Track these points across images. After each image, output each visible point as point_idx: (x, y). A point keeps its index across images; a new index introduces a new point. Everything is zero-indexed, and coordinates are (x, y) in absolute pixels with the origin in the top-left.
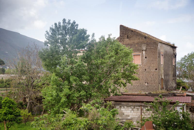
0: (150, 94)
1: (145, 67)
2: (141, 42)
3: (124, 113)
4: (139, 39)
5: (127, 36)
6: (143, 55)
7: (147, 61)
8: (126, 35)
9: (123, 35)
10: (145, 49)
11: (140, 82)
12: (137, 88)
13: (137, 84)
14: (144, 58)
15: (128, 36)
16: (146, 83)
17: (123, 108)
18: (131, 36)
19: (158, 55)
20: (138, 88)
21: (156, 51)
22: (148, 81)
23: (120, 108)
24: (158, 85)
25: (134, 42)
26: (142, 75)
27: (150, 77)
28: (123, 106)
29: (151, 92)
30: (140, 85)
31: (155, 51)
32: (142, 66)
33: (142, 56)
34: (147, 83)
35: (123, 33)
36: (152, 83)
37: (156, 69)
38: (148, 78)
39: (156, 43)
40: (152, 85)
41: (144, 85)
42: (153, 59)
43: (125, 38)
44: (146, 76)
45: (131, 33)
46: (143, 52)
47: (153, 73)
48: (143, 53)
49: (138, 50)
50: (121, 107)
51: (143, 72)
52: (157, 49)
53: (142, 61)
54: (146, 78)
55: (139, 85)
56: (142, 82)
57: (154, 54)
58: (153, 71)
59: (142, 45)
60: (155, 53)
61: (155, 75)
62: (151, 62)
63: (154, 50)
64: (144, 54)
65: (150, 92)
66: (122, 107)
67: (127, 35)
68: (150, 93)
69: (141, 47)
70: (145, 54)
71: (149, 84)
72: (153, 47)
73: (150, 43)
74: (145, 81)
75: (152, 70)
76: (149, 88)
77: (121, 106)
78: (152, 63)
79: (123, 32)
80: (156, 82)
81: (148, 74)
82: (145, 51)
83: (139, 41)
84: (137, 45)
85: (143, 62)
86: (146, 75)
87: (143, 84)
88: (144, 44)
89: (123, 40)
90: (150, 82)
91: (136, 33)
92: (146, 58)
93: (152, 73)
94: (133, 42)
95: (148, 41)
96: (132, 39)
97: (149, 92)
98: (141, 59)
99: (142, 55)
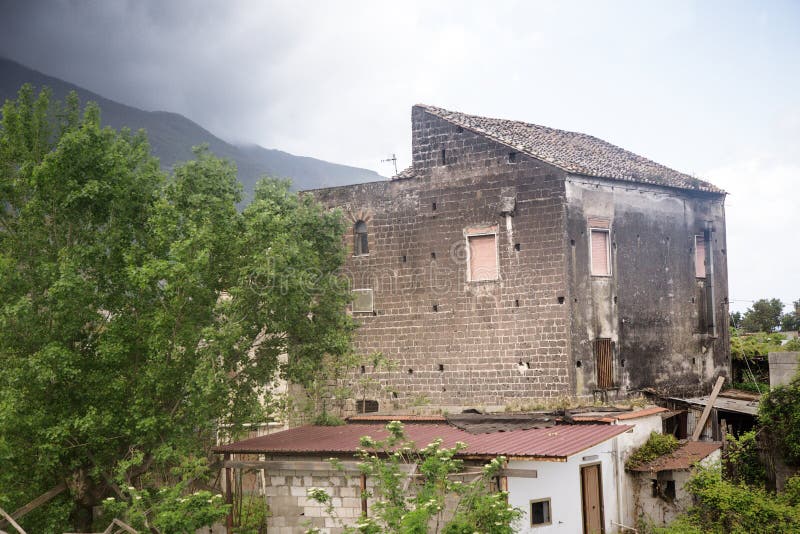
0: (470, 416)
1: (516, 291)
2: (496, 178)
3: (302, 508)
4: (488, 163)
5: (441, 155)
6: (505, 236)
7: (521, 261)
8: (435, 147)
9: (424, 150)
10: (509, 207)
11: (498, 360)
12: (486, 387)
13: (488, 367)
14: (510, 248)
15: (444, 152)
16: (521, 364)
17: (299, 484)
18: (455, 150)
19: (565, 234)
20: (492, 388)
21: (559, 215)
22: (528, 353)
23: (287, 488)
24: (574, 374)
25: (468, 180)
26: (504, 326)
27: (538, 337)
28: (298, 477)
29: (479, 408)
30: (499, 373)
31: (554, 216)
32: (502, 285)
33: (503, 241)
34: (528, 364)
35: (426, 142)
36: (547, 365)
37: (561, 300)
38: (528, 338)
39: (554, 177)
40: (546, 373)
41: (513, 373)
42: (546, 252)
43: (433, 163)
44: (519, 332)
45: (456, 138)
46: (505, 223)
47: (549, 315)
48: (504, 229)
49: (486, 213)
50: (289, 480)
51: (506, 312)
52: (560, 208)
53: (502, 263)
54: (521, 339)
55: (492, 374)
56: (506, 360)
57: (549, 231)
58: (548, 308)
59: (498, 191)
60: (552, 223)
61: (555, 325)
62: (539, 266)
63: (549, 210)
64: (511, 233)
65: (472, 408)
66: (296, 481)
67: (439, 150)
68: (474, 411)
69: (497, 199)
70: (513, 229)
71: (534, 366)
72: (543, 196)
73: (533, 179)
74: (518, 353)
75: (544, 302)
76: (535, 387)
77: (291, 478)
78: (544, 273)
79: (426, 134)
80: (564, 358)
81: (528, 324)
82: (512, 216)
83: (486, 172)
84: (479, 193)
85: (507, 270)
86: (520, 325)
87: (510, 367)
88: (510, 184)
89: (424, 173)
90: (536, 359)
91: (476, 137)
92: (517, 247)
93: (544, 316)
94: (465, 177)
95: (522, 172)
96: (462, 166)
97: (467, 408)
98: (500, 254)
99: (500, 235)
